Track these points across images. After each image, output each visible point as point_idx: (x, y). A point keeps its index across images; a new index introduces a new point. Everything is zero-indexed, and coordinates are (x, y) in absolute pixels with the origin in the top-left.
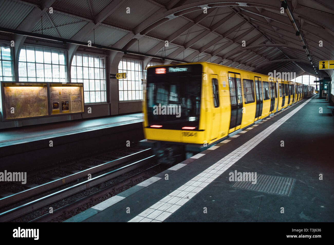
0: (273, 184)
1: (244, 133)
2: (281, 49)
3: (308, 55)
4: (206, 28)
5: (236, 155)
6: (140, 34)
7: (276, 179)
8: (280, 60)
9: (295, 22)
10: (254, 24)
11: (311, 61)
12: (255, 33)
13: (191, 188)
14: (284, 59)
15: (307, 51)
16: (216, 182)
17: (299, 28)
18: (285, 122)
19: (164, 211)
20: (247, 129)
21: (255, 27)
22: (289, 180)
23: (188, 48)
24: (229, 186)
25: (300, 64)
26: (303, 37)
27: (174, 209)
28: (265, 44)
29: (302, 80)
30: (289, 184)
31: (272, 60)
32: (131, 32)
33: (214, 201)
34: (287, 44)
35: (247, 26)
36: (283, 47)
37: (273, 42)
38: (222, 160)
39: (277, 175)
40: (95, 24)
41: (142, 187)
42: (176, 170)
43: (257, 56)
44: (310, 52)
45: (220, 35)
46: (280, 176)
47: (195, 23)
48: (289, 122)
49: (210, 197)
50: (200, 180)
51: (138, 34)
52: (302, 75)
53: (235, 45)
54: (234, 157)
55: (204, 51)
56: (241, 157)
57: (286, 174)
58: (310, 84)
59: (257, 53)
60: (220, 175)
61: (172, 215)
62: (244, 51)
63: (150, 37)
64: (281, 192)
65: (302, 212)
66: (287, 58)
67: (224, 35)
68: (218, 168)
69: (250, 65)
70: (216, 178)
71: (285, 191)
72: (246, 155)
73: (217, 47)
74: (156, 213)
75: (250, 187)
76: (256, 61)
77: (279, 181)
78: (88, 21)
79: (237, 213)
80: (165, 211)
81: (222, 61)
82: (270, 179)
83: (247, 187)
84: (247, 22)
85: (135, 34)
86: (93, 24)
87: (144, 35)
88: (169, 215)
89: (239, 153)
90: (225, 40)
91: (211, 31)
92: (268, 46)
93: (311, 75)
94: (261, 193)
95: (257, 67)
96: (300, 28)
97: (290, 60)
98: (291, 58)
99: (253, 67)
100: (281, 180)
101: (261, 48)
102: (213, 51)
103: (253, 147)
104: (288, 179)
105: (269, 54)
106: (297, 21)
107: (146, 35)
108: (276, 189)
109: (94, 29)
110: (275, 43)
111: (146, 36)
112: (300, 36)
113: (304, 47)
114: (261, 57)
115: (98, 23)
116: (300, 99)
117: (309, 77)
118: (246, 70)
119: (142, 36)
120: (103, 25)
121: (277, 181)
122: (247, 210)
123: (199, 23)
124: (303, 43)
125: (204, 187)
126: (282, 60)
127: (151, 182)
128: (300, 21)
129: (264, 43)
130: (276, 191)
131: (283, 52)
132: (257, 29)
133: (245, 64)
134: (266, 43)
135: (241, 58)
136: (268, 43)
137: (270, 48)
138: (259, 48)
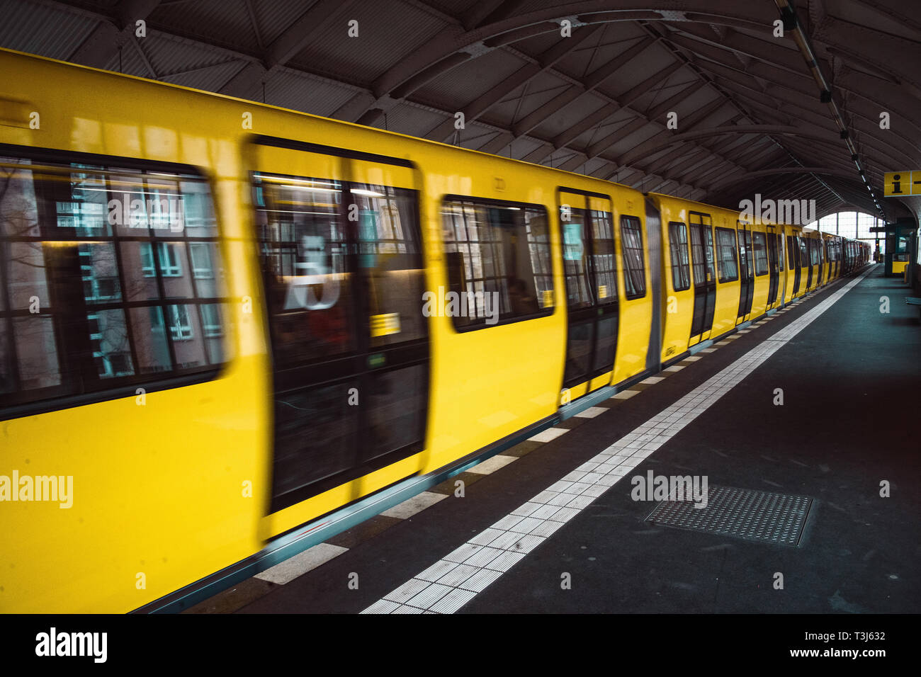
0: (756, 514)
1: (676, 373)
2: (779, 140)
3: (855, 157)
4: (571, 80)
5: (654, 432)
6: (391, 97)
7: (764, 501)
8: (777, 170)
9: (819, 65)
10: (705, 71)
11: (861, 173)
12: (706, 95)
13: (528, 525)
14: (788, 166)
15: (851, 146)
16: (599, 506)
17: (830, 80)
18: (790, 341)
19: (455, 588)
20: (686, 360)
21: (708, 79)
22: (802, 502)
23: (522, 136)
24: (636, 519)
25: (832, 180)
26: (839, 106)
27: (482, 583)
28: (736, 124)
29: (837, 225)
30: (802, 513)
31: (753, 171)
32: (365, 91)
33: (594, 559)
34: (796, 127)
35: (684, 76)
36: (785, 134)
37: (757, 120)
38: (615, 447)
39: (768, 489)
40: (268, 68)
41: (396, 519)
42: (488, 473)
43: (712, 157)
44: (858, 148)
45: (611, 100)
46: (774, 490)
47: (542, 66)
48: (802, 342)
49: (583, 547)
50: (556, 501)
51: (386, 98)
52: (837, 211)
53: (651, 129)
54: (649, 437)
55: (565, 143)
56: (667, 439)
57: (792, 487)
58: (859, 237)
59: (712, 149)
60: (609, 488)
61: (476, 598)
62: (677, 145)
63: (417, 105)
64: (779, 537)
65: (838, 592)
66: (794, 165)
67: (621, 100)
68: (605, 468)
69: (693, 184)
70: (598, 495)
71: (790, 532)
72: (681, 431)
73: (603, 133)
74: (435, 592)
75: (693, 523)
76: (709, 172)
77: (773, 505)
78: (245, 61)
79: (658, 593)
80: (457, 587)
81: (617, 173)
82: (749, 499)
83: (686, 522)
84: (686, 65)
85: (377, 98)
86: (262, 68)
87: (400, 99)
88: (468, 597)
89: (663, 426)
90: (623, 115)
91: (587, 90)
92: (742, 132)
93: (863, 212)
94: (722, 539)
95: (712, 189)
96: (832, 83)
97: (804, 168)
98: (807, 163)
99: (702, 188)
100: (778, 504)
101: (724, 137)
102: (591, 144)
103: (702, 411)
104: (799, 499)
105: (745, 153)
106: (822, 61)
107: (407, 99)
108: (766, 528)
109: (264, 84)
110: (764, 124)
111: (407, 102)
112: (833, 104)
113: (844, 135)
114: (724, 162)
115: (276, 66)
116: (829, 278)
117: (855, 217)
118: (682, 197)
119: (395, 102)
120: (290, 70)
121: (769, 506)
122: (683, 586)
123: (551, 68)
124: (841, 124)
125: (566, 521)
126: (782, 170)
127: (420, 505)
128: (830, 62)
129: (733, 122)
130: (764, 533)
131: (784, 147)
132: (713, 84)
133: (679, 180)
134: (738, 123)
135: (667, 163)
136: (744, 123)
137: (748, 137)
138: (717, 137)
